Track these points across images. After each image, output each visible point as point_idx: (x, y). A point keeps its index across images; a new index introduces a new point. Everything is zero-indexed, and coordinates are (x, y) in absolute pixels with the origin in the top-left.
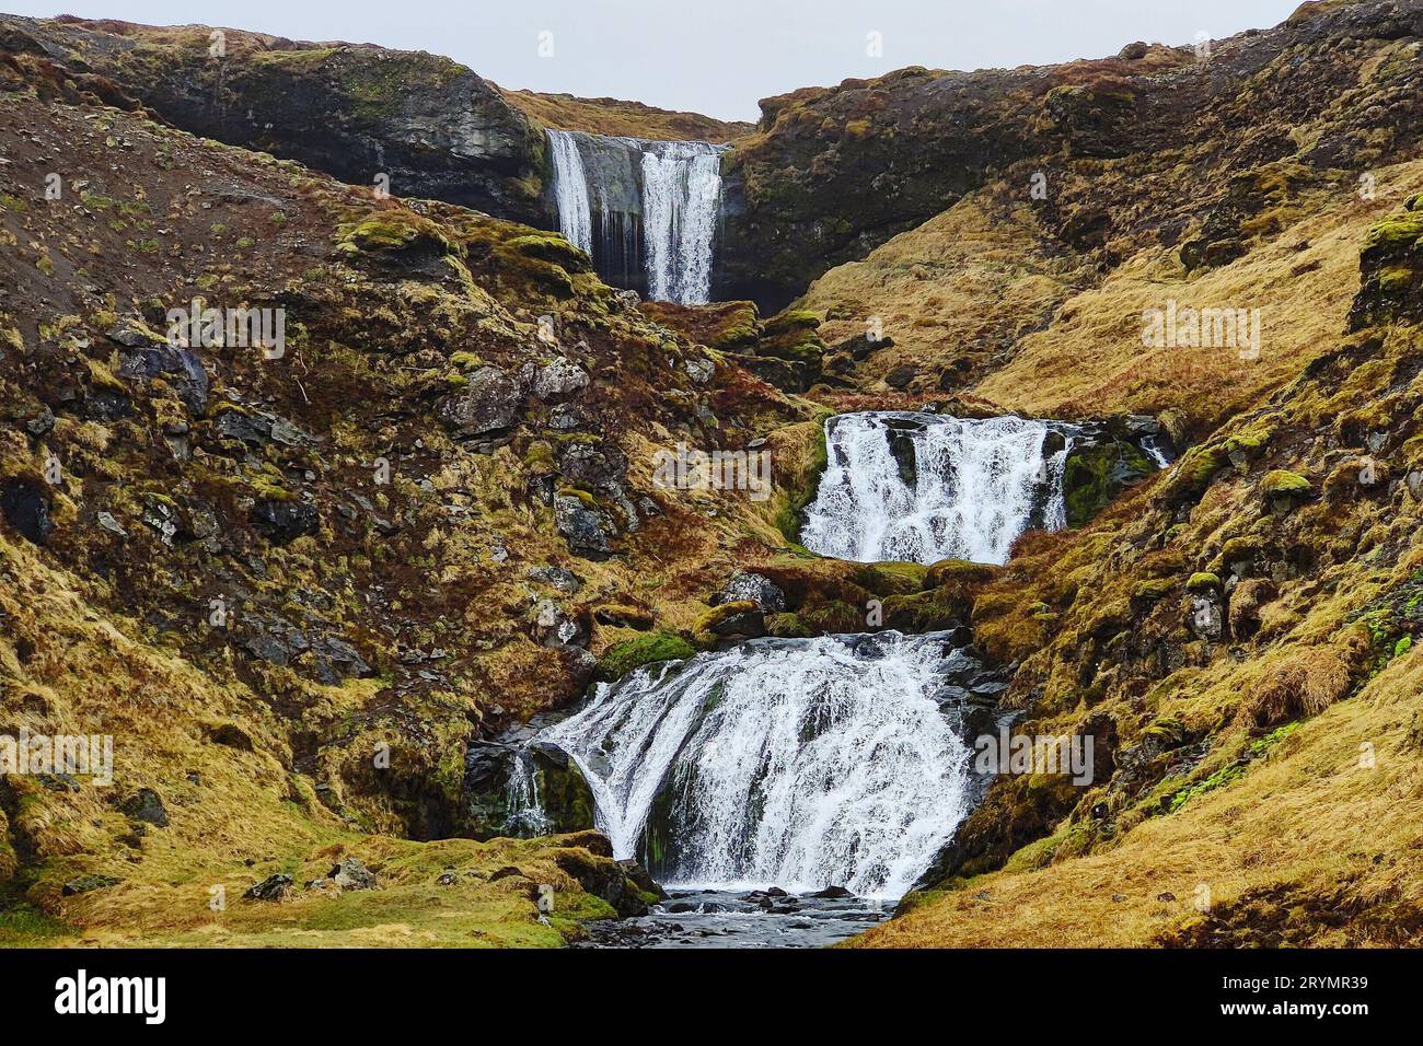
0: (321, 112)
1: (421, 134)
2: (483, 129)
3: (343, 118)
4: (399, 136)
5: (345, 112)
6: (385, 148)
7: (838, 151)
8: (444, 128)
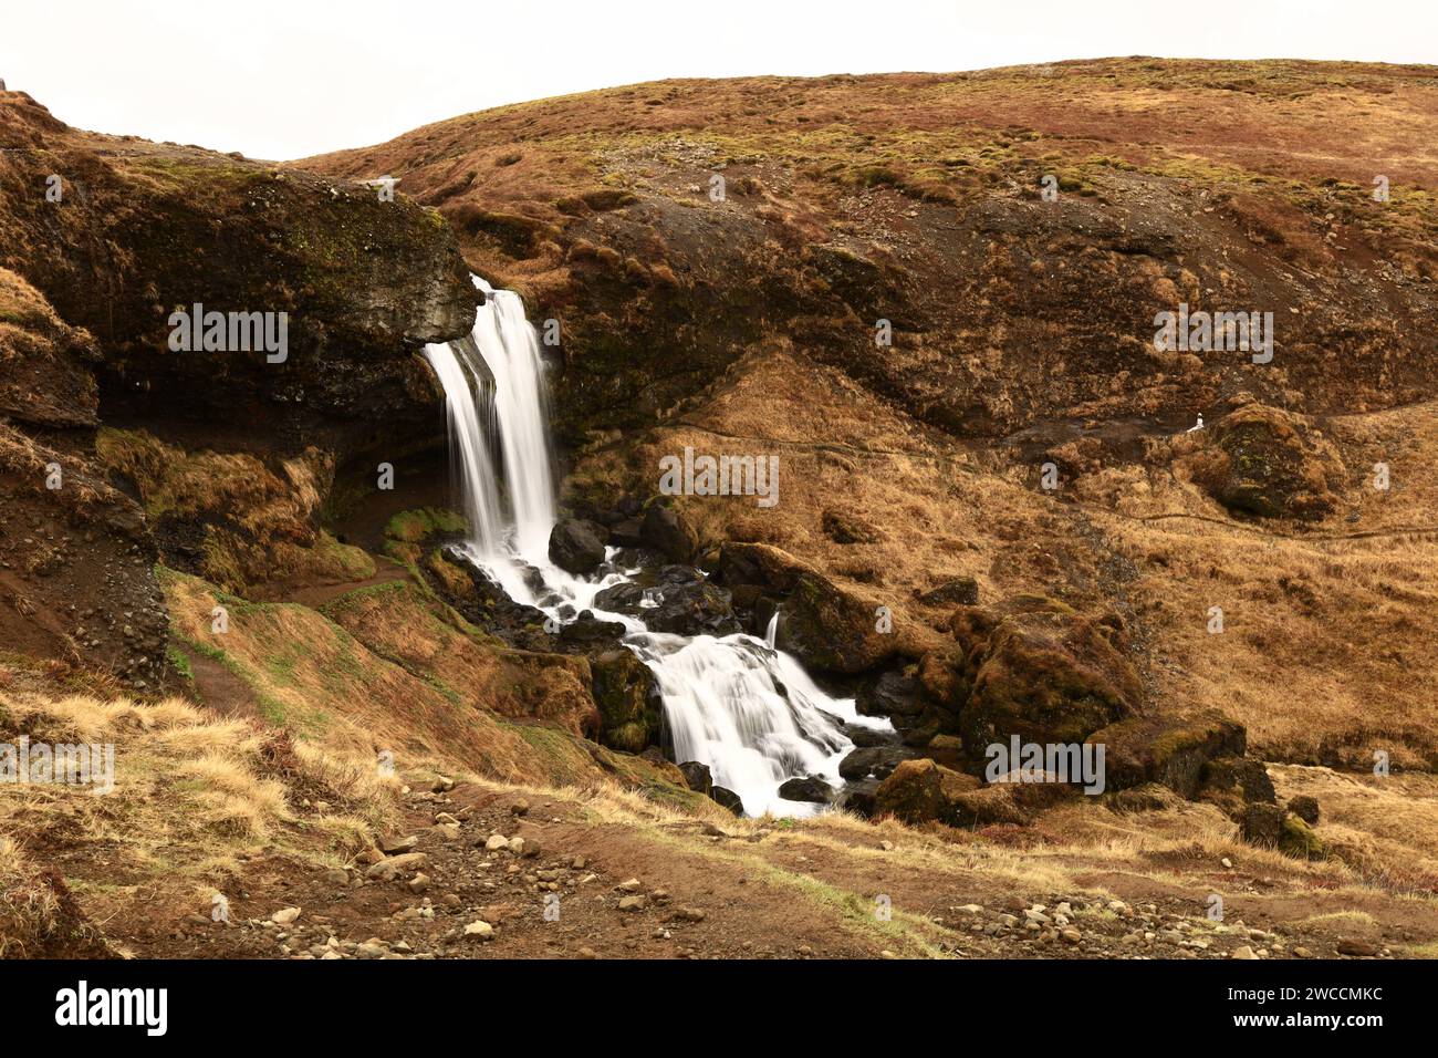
0: (259, 282)
1: (380, 314)
2: (445, 305)
3: (289, 294)
4: (355, 319)
5: (290, 284)
6: (331, 335)
7: (649, 299)
8: (407, 305)
